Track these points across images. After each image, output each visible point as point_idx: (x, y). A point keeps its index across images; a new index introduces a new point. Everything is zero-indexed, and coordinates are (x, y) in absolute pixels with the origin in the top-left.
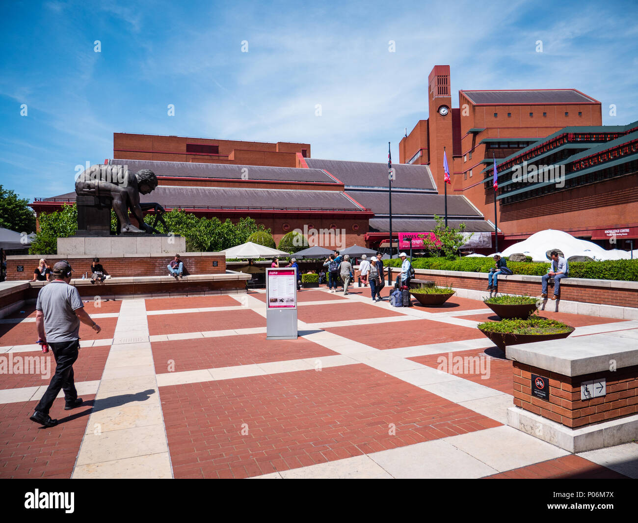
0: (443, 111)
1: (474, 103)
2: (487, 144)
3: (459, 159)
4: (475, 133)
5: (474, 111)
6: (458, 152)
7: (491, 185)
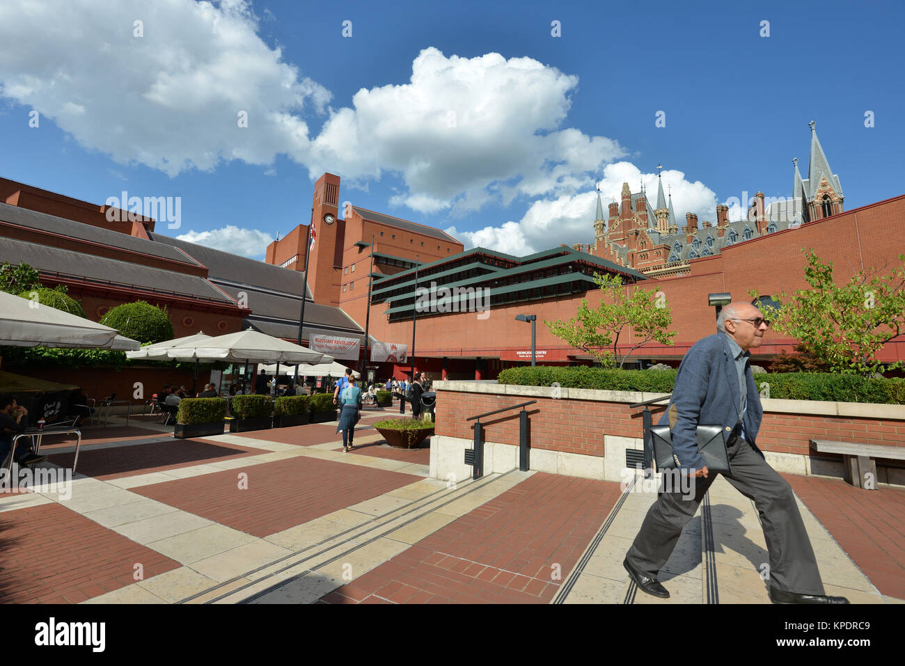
0: (329, 219)
1: (363, 218)
2: (378, 260)
3: (339, 271)
4: (362, 247)
5: (363, 223)
6: (338, 263)
7: (377, 300)
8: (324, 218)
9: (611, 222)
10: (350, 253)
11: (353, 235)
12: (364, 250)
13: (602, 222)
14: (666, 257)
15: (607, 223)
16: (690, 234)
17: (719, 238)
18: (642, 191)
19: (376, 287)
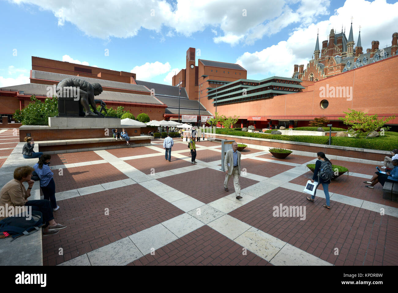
0: (192, 67)
1: (205, 65)
2: (209, 82)
3: (197, 86)
4: (204, 77)
5: (204, 68)
6: (197, 84)
7: (210, 98)
8: (190, 66)
9: (323, 51)
10: (201, 80)
11: (201, 73)
12: (205, 79)
13: (318, 51)
14: (342, 70)
15: (321, 51)
16: (356, 57)
17: (370, 59)
18: (342, 32)
19: (209, 93)
